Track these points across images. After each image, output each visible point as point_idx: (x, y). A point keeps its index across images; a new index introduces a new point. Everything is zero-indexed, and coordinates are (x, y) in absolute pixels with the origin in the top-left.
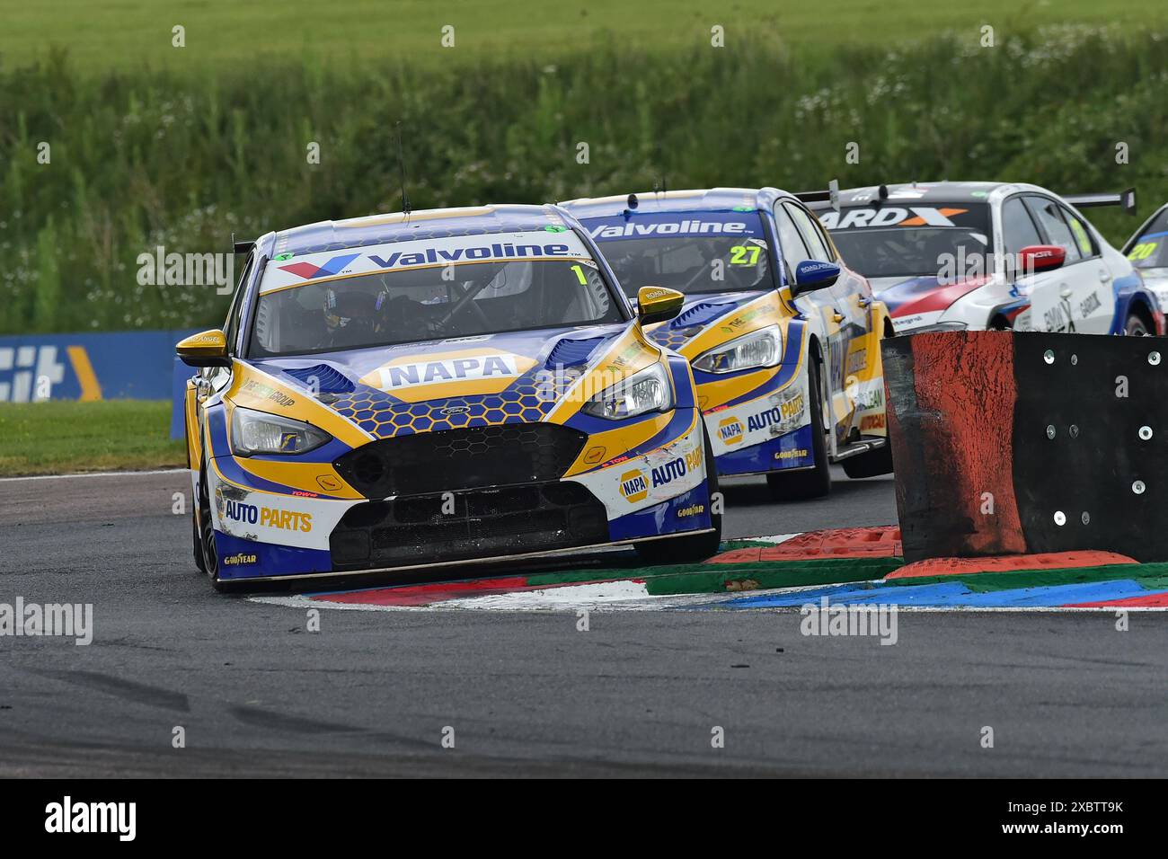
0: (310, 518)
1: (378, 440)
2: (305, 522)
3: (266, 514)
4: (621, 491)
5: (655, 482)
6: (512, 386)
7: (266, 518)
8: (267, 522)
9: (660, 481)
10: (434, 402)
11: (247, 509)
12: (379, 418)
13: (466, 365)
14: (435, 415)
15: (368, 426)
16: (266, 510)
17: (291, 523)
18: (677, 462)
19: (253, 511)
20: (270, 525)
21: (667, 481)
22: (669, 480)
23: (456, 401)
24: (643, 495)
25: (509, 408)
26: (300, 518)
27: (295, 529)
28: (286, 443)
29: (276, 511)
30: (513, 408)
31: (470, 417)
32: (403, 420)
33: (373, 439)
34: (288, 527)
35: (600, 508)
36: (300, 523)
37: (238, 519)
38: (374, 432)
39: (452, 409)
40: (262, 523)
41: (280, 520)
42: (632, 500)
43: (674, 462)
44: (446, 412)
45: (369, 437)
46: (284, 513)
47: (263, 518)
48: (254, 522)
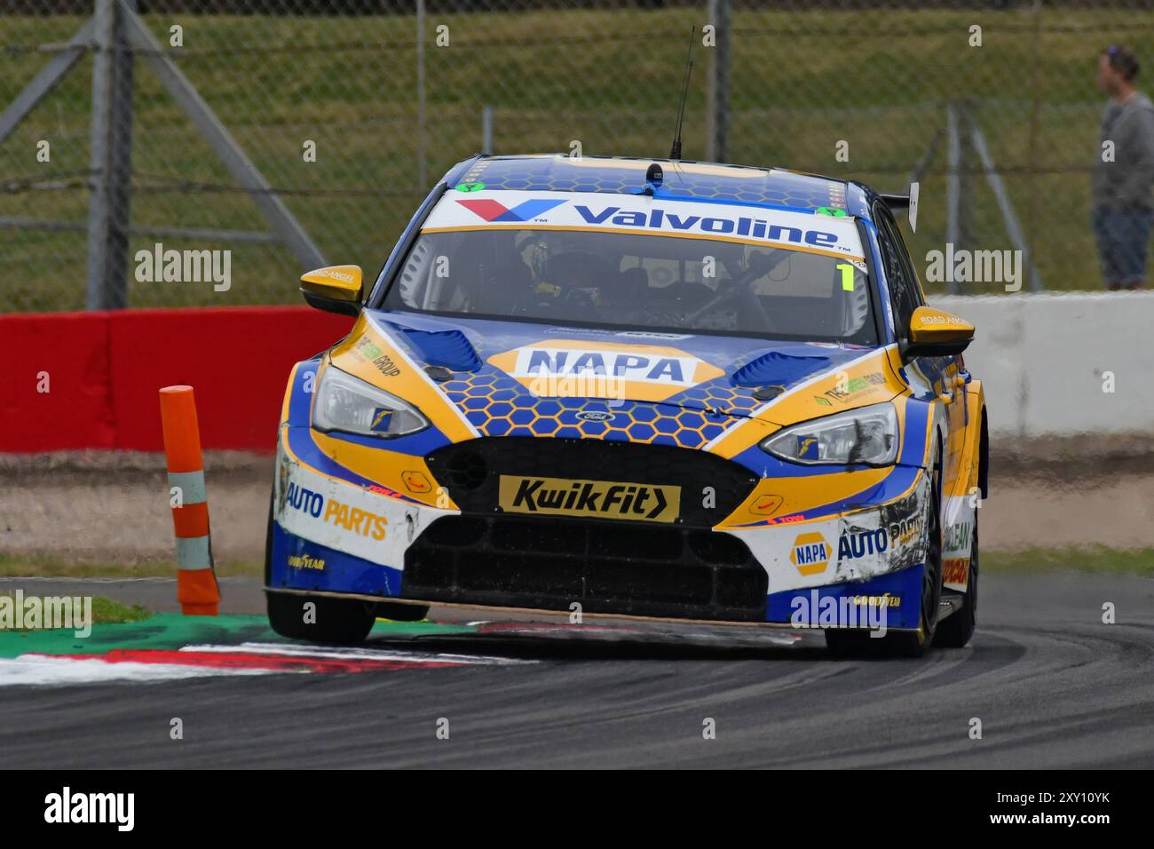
0: (385, 523)
1: (486, 437)
2: (379, 527)
3: (333, 508)
4: (792, 557)
5: (841, 553)
6: (679, 396)
7: (334, 512)
8: (333, 518)
9: (848, 553)
10: (568, 401)
11: (311, 498)
12: (494, 410)
14: (569, 418)
15: (476, 419)
16: (334, 502)
17: (362, 525)
19: (317, 500)
20: (336, 523)
21: (859, 555)
23: (596, 404)
26: (373, 521)
27: (366, 533)
29: (345, 507)
30: (666, 426)
31: (610, 429)
32: (522, 417)
33: (480, 436)
34: (357, 530)
35: (761, 576)
36: (373, 528)
37: (298, 507)
38: (483, 427)
39: (592, 414)
40: (326, 519)
41: (350, 518)
42: (805, 572)
44: (582, 416)
45: (474, 432)
46: (355, 510)
47: (329, 512)
48: (316, 515)
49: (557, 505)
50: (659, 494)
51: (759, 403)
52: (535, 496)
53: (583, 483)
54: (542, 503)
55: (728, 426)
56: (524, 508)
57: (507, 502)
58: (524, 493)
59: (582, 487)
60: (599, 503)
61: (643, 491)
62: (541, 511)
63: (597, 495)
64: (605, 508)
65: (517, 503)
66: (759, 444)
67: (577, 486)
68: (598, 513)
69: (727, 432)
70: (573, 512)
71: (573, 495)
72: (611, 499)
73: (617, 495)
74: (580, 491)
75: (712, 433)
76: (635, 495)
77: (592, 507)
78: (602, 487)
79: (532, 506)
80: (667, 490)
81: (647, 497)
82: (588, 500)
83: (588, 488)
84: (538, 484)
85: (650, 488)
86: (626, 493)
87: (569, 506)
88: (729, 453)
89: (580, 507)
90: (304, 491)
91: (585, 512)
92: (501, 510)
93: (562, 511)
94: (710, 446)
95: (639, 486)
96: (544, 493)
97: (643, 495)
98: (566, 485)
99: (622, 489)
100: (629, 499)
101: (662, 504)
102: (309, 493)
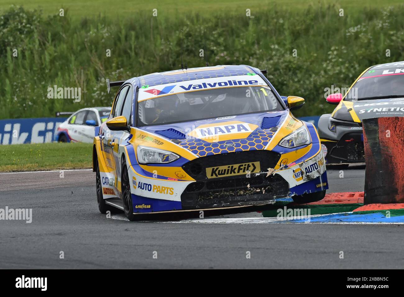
0: (173, 189)
1: (200, 157)
2: (171, 190)
3: (155, 187)
4: (294, 177)
5: (306, 173)
6: (250, 135)
7: (156, 189)
8: (155, 190)
9: (308, 172)
10: (220, 142)
11: (147, 186)
12: (199, 148)
13: (230, 128)
14: (222, 147)
15: (195, 152)
16: (155, 186)
17: (166, 191)
18: (314, 164)
19: (150, 186)
20: (157, 192)
22: (312, 171)
23: (229, 142)
24: (302, 178)
26: (169, 189)
27: (167, 193)
28: (165, 159)
29: (159, 187)
30: (251, 144)
31: (236, 148)
32: (208, 149)
33: (198, 157)
34: (164, 193)
36: (169, 191)
37: (143, 189)
38: (198, 154)
39: (228, 145)
40: (153, 191)
41: (161, 190)
42: (298, 180)
43: (313, 164)
44: (226, 146)
45: (196, 156)
46: (162, 187)
47: (154, 189)
48: (150, 190)
49: (224, 174)
50: (253, 165)
51: (274, 133)
52: (217, 172)
53: (231, 166)
54: (219, 174)
55: (269, 141)
56: (214, 177)
58: (213, 172)
59: (231, 167)
60: (236, 171)
61: (249, 165)
62: (219, 176)
63: (235, 169)
64: (238, 172)
65: (212, 175)
66: (278, 144)
67: (229, 167)
68: (237, 174)
69: (269, 143)
70: (229, 175)
71: (228, 170)
72: (239, 169)
73: (241, 167)
74: (230, 168)
75: (265, 144)
76: (246, 166)
77: (234, 173)
78: (236, 166)
79: (217, 176)
80: (255, 163)
81: (250, 166)
82: (233, 171)
83: (232, 167)
84: (217, 169)
85: (250, 164)
86: (244, 166)
87: (227, 173)
88: (271, 149)
89: (231, 173)
90: (144, 184)
91: (233, 174)
92: (207, 178)
93: (226, 175)
94: (266, 148)
95: (247, 164)
96: (219, 171)
97: (249, 166)
98: (226, 167)
99: (242, 166)
100: (245, 168)
101: (255, 168)
102: (146, 184)
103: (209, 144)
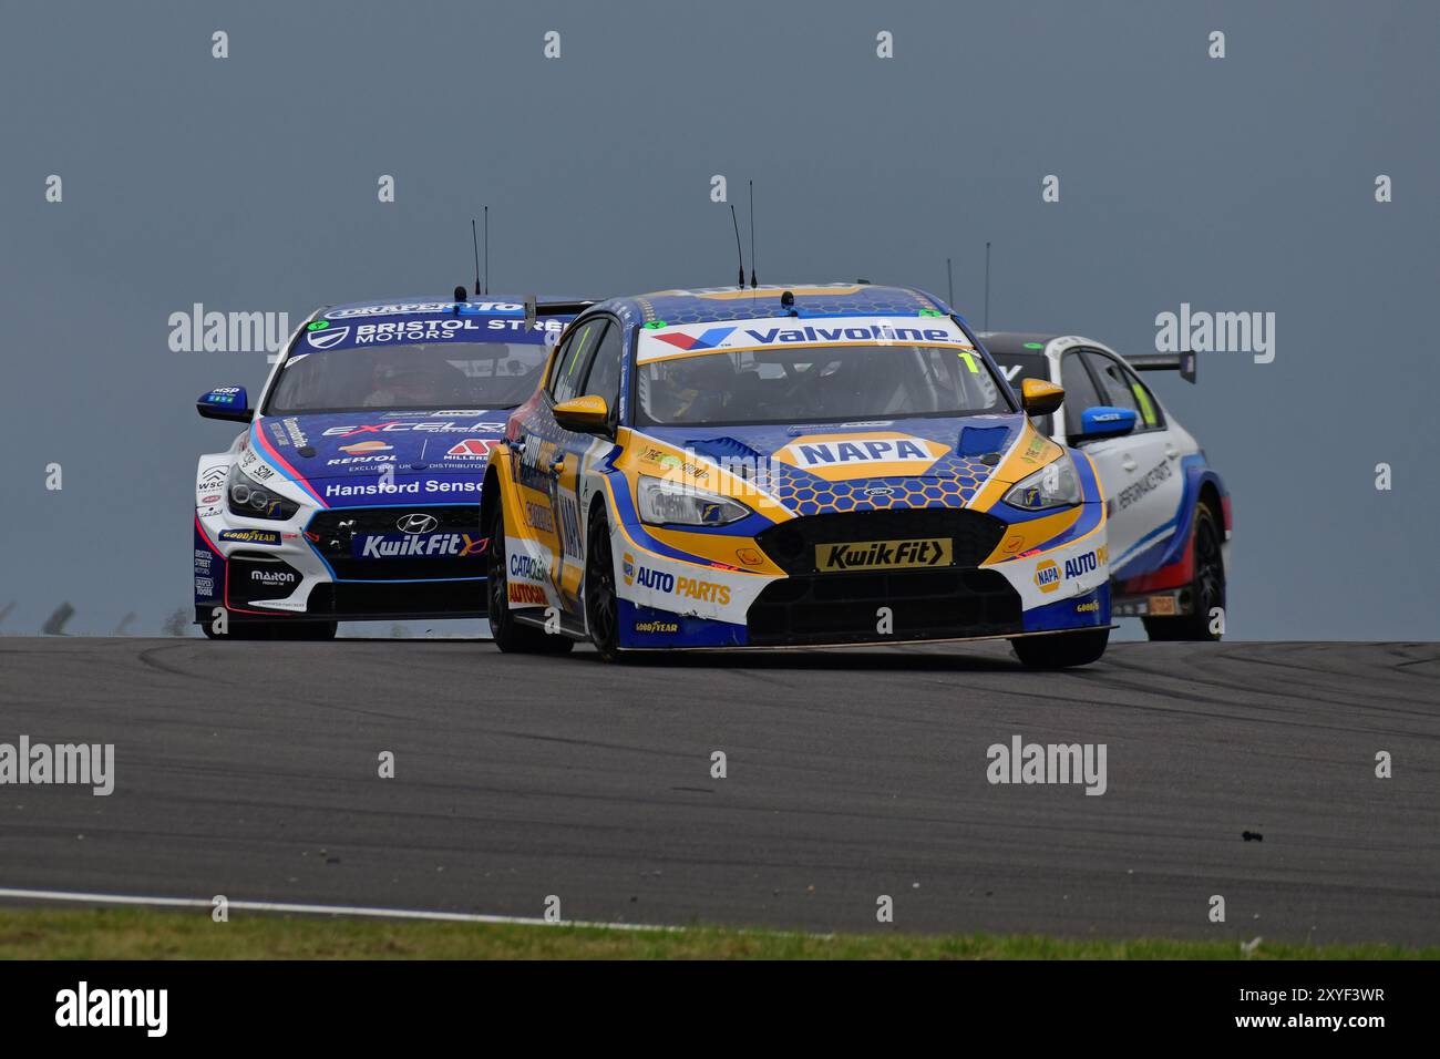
0: (729, 590)
1: (800, 517)
2: (724, 594)
3: (683, 584)
4: (1036, 581)
5: (1068, 574)
6: (931, 470)
7: (684, 587)
8: (683, 591)
9: (1072, 573)
10: (855, 482)
11: (662, 578)
12: (800, 495)
13: (879, 447)
14: (858, 495)
15: (790, 504)
16: (683, 579)
17: (709, 595)
18: (1088, 556)
19: (668, 579)
20: (687, 595)
21: (1079, 574)
22: (1081, 573)
23: (877, 482)
24: (1056, 587)
25: (930, 493)
26: (718, 590)
27: (713, 600)
28: (708, 513)
29: (693, 581)
30: (933, 493)
31: (893, 500)
32: (824, 499)
33: (795, 516)
34: (706, 599)
35: (1017, 598)
36: (718, 595)
37: (651, 586)
38: (797, 510)
39: (876, 490)
40: (678, 592)
41: (700, 590)
42: (1045, 590)
43: (1086, 556)
44: (869, 492)
45: (792, 514)
46: (702, 583)
47: (679, 586)
48: (669, 590)
49: (861, 563)
50: (936, 545)
51: (990, 468)
52: (844, 557)
53: (879, 543)
54: (849, 563)
55: (977, 488)
56: (836, 568)
57: (822, 565)
58: (835, 556)
59: (879, 547)
60: (892, 557)
61: (924, 544)
62: (849, 568)
63: (890, 552)
64: (898, 560)
65: (831, 564)
66: (1001, 500)
67: (874, 546)
68: (893, 565)
69: (978, 493)
70: (874, 566)
71: (872, 553)
72: (901, 553)
73: (906, 550)
74: (877, 550)
75: (969, 495)
76: (919, 548)
77: (888, 562)
78: (893, 545)
79: (842, 566)
80: (940, 541)
81: (928, 549)
82: (884, 556)
83: (883, 546)
84: (845, 548)
85: (929, 542)
86: (912, 547)
87: (870, 562)
88: (984, 508)
89: (878, 562)
90: (654, 573)
91: (883, 565)
92: (818, 570)
93: (865, 567)
94: (970, 504)
95: (920, 541)
96: (850, 554)
97: (925, 547)
98: (866, 546)
99: (908, 545)
100: (914, 551)
101: (939, 553)
102: (660, 574)
103: (826, 485)
